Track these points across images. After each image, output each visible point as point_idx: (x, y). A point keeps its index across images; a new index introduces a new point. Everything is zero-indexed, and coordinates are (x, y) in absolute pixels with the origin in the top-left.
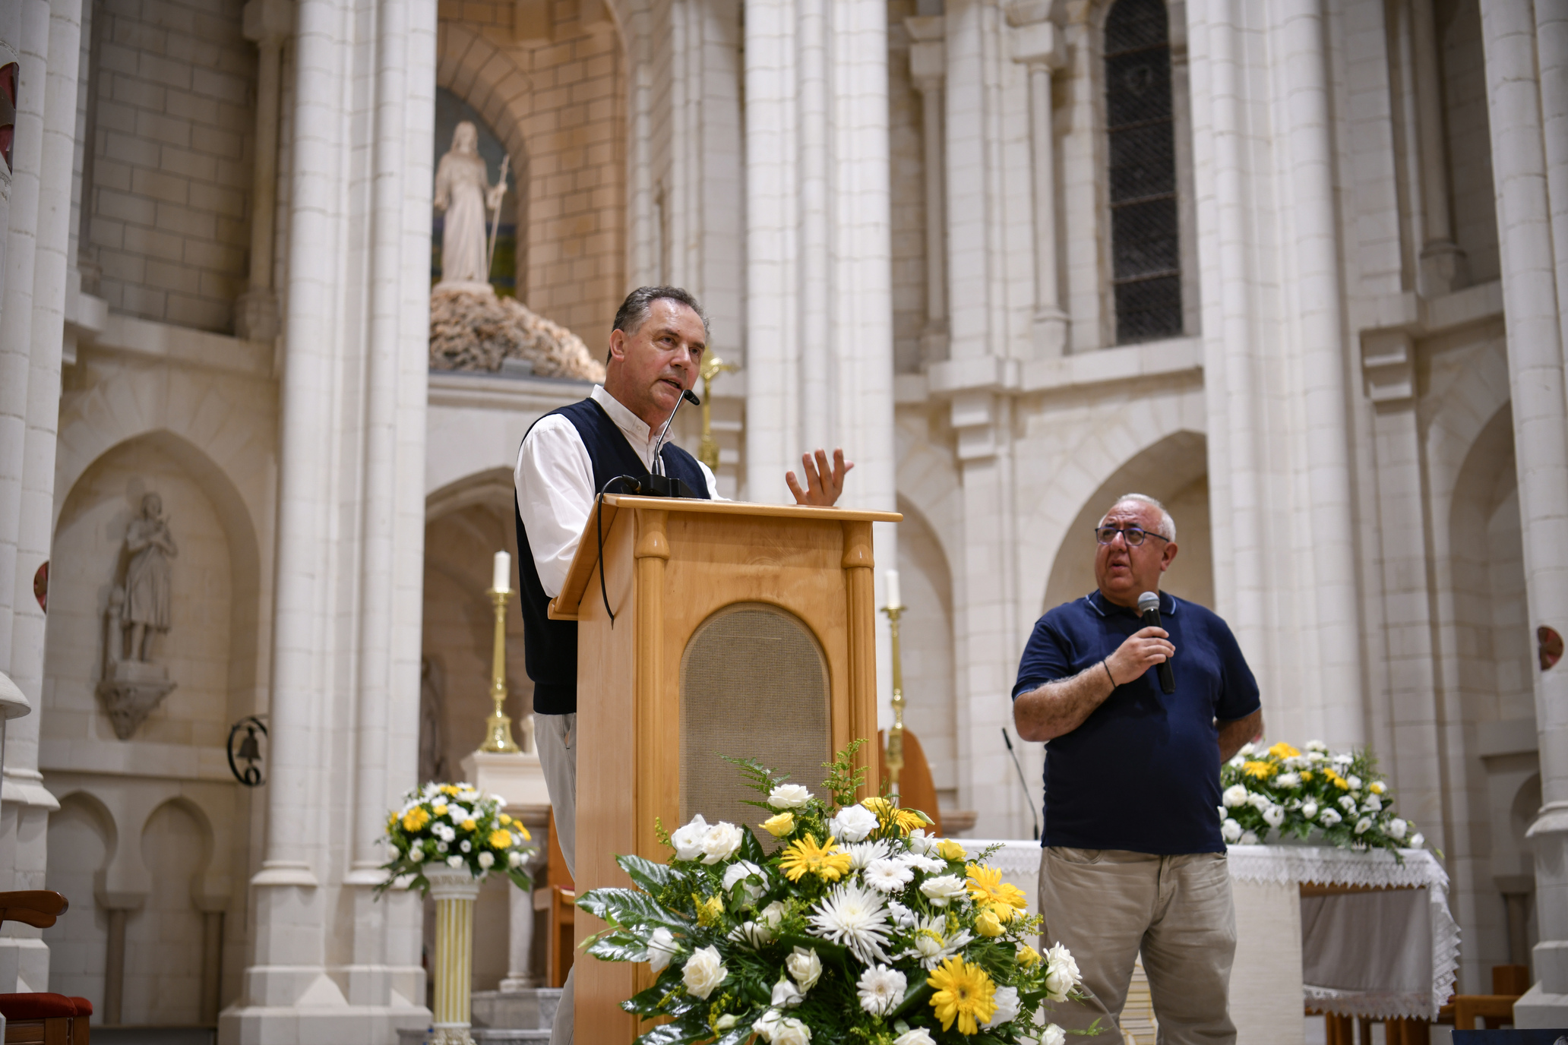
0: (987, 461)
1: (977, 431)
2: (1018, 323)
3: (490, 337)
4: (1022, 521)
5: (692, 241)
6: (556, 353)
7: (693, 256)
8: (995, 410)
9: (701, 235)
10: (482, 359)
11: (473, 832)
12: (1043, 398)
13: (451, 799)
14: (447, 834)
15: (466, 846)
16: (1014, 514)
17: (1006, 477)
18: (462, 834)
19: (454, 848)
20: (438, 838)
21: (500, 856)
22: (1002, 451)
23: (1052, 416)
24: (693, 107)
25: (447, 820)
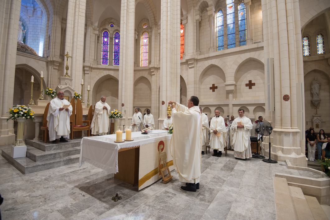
0: (88, 74)
1: (87, 70)
2: (92, 60)
3: (23, 48)
4: (91, 80)
5: (54, 43)
6: (33, 52)
7: (54, 44)
8: (89, 69)
9: (55, 42)
10: (22, 50)
11: (27, 113)
12: (94, 68)
13: (22, 108)
14: (22, 113)
15: (25, 115)
16: (91, 79)
17: (90, 76)
18: (24, 113)
19: (23, 115)
20: (20, 114)
21: (31, 117)
22: (90, 73)
23: (95, 70)
24: (55, 27)
25: (22, 111)
